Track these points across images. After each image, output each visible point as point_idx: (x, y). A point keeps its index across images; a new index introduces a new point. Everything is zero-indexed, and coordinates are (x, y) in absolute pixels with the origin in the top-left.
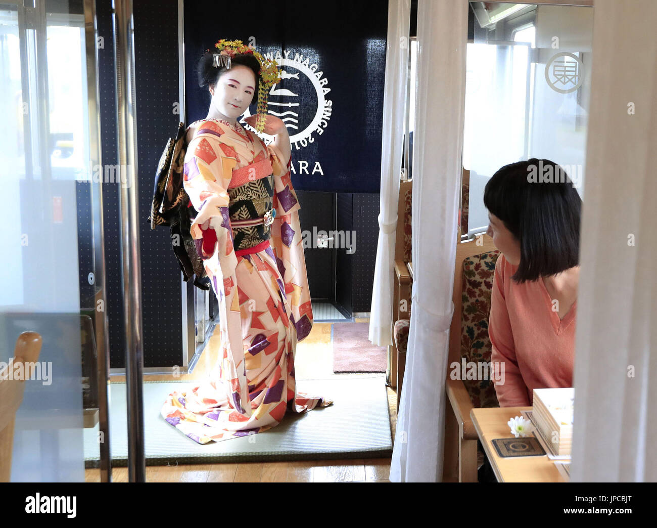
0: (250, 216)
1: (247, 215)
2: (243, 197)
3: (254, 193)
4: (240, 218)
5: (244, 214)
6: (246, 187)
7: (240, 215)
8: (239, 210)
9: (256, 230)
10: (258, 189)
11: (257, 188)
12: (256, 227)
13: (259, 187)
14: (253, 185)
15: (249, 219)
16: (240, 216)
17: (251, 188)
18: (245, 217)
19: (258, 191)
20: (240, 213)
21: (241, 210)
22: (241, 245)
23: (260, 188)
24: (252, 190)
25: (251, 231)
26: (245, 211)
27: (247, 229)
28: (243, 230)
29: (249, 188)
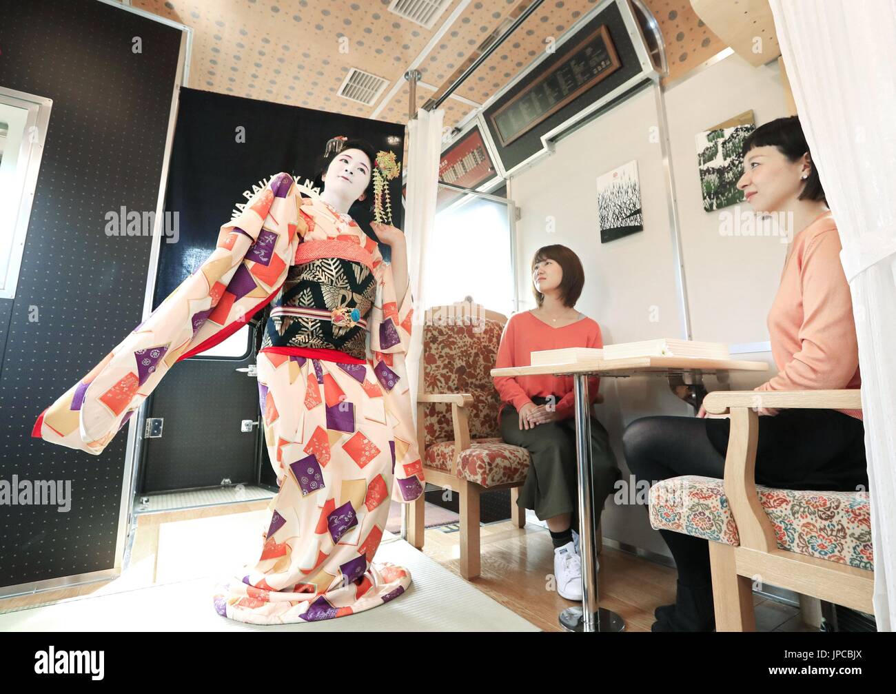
0: (313, 304)
1: (309, 302)
2: (308, 277)
3: (325, 275)
4: (301, 304)
5: (306, 299)
6: (315, 265)
7: (301, 299)
8: (302, 293)
9: (319, 324)
10: (334, 273)
11: (332, 271)
12: (320, 321)
13: (335, 271)
14: (326, 265)
15: (311, 308)
16: (300, 301)
17: (323, 268)
18: (307, 303)
19: (333, 276)
20: (302, 297)
21: (304, 294)
22: (293, 339)
23: (337, 273)
24: (323, 271)
25: (311, 324)
26: (308, 296)
27: (306, 320)
28: (300, 320)
29: (320, 268)
